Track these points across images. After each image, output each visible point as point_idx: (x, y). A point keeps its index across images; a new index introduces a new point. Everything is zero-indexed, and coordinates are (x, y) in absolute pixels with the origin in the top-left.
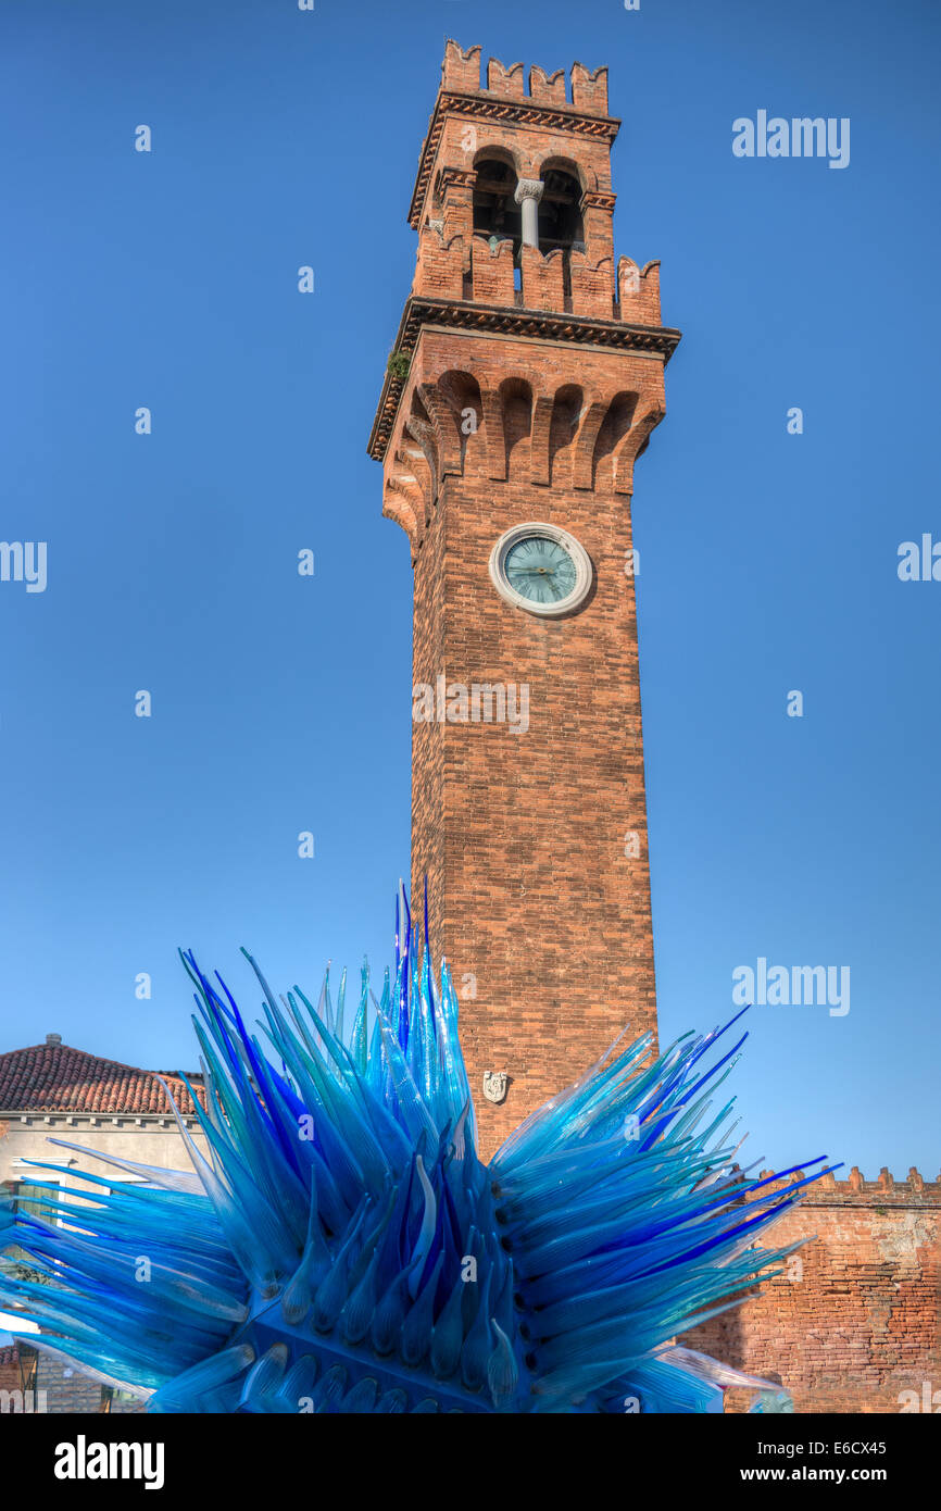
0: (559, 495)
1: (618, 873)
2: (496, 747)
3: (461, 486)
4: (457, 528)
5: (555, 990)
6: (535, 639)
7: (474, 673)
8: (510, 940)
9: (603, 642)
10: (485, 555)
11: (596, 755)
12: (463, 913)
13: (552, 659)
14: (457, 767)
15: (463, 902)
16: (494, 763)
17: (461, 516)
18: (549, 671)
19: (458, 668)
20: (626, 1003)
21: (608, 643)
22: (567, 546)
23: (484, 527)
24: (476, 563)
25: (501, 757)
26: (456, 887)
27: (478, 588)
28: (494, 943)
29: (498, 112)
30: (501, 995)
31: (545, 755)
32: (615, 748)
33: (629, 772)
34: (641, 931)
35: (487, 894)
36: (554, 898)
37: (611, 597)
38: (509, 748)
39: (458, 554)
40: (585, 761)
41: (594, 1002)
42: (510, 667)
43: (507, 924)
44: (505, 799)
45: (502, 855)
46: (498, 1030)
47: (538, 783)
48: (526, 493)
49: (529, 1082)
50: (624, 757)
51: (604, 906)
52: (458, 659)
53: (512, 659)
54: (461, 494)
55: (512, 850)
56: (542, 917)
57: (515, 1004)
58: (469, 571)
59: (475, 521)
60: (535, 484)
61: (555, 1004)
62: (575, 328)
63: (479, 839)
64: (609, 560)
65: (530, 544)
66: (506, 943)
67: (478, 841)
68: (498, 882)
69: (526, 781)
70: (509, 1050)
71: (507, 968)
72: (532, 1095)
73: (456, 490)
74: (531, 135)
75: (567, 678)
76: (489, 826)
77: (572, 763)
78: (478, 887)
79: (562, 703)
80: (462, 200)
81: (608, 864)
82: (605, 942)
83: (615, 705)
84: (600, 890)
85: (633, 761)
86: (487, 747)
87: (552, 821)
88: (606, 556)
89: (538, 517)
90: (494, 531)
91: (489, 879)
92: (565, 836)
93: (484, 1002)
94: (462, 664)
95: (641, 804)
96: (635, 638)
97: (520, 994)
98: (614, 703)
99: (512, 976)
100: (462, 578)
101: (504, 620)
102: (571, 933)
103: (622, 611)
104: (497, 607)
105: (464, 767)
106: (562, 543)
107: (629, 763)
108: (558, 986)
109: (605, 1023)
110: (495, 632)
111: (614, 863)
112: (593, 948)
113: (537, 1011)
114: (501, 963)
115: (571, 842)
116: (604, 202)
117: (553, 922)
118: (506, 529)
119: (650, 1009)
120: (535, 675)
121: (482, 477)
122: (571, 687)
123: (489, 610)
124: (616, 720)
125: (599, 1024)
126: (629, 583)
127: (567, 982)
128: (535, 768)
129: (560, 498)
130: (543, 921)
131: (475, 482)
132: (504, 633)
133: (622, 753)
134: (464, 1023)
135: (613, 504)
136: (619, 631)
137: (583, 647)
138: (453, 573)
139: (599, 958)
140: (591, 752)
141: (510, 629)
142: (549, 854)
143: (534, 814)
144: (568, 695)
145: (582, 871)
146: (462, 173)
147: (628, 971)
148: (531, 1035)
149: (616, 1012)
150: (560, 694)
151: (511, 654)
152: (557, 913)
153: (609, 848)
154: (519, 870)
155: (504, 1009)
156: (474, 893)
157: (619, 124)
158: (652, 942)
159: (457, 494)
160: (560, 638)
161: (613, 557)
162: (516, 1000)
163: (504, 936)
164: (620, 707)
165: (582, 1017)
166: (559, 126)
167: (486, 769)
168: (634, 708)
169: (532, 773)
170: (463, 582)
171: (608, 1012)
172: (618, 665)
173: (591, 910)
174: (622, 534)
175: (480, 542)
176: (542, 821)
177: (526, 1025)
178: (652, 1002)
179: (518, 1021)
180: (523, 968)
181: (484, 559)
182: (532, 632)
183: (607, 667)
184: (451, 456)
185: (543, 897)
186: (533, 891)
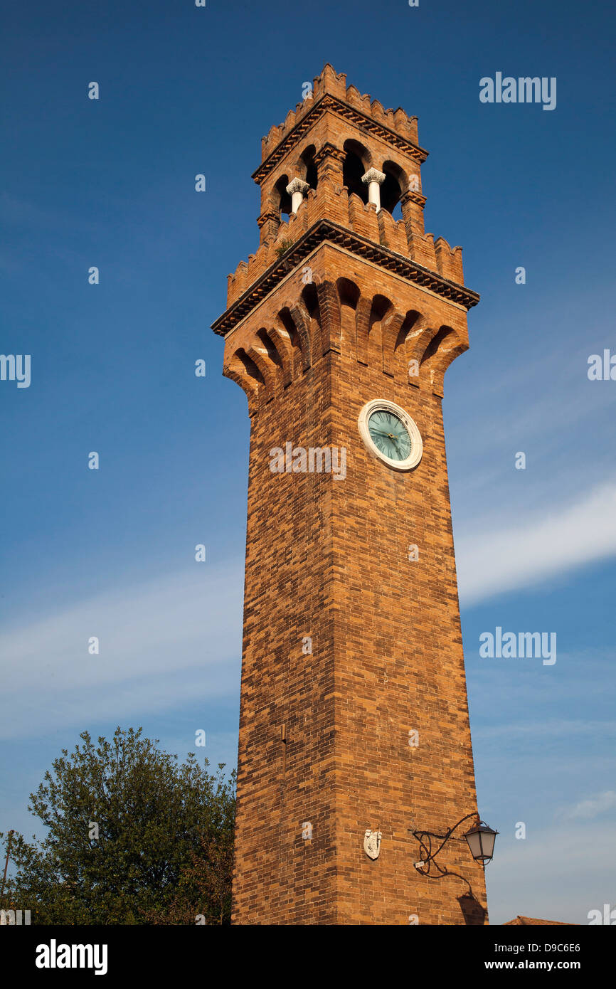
0: (400, 385)
1: (446, 675)
2: (366, 560)
3: (340, 361)
4: (339, 392)
5: (409, 764)
6: (388, 484)
7: (350, 500)
8: (379, 717)
9: (430, 498)
10: (356, 415)
11: (429, 581)
12: (347, 689)
13: (399, 502)
14: (340, 570)
15: (347, 681)
16: (364, 571)
17: (340, 382)
18: (397, 511)
19: (340, 494)
20: (455, 783)
21: (432, 499)
22: (406, 422)
23: (354, 394)
24: (350, 419)
25: (369, 568)
26: (341, 667)
27: (352, 438)
28: (368, 718)
29: (358, 120)
30: (374, 762)
31: (397, 574)
32: (440, 578)
33: (450, 598)
34: (463, 725)
35: (362, 676)
36: (407, 688)
37: (433, 467)
38: (375, 563)
39: (339, 409)
40: (422, 583)
41: (435, 779)
42: (372, 501)
43: (377, 704)
44: (373, 602)
45: (372, 647)
46: (373, 794)
47: (393, 594)
48: (379, 378)
49: (395, 843)
50: (446, 586)
51: (438, 700)
52: (340, 487)
53: (374, 496)
54: (340, 367)
55: (378, 644)
56: (399, 702)
57: (383, 773)
58: (346, 423)
59: (349, 389)
60: (384, 373)
61: (411, 778)
62: (419, 273)
63: (356, 631)
64: (431, 440)
65: (382, 414)
66: (376, 719)
67: (356, 632)
68: (369, 668)
69: (385, 591)
70: (380, 812)
71: (377, 741)
72: (398, 854)
73: (337, 363)
74: (376, 142)
75: (409, 518)
76: (363, 622)
77: (413, 583)
78: (356, 670)
79: (406, 536)
80: (336, 168)
81: (439, 667)
82: (442, 730)
83: (439, 546)
84: (436, 687)
85: (450, 590)
86: (360, 558)
87: (403, 626)
88: (429, 437)
89: (388, 398)
90: (362, 399)
91: (364, 665)
92: (412, 639)
93: (363, 768)
94: (342, 491)
95: (457, 624)
96: (448, 499)
97: (386, 765)
98: (438, 544)
99: (383, 748)
100: (342, 428)
101: (368, 465)
102: (418, 718)
103: (439, 479)
104: (363, 455)
105: (344, 571)
106: (403, 420)
107: (449, 591)
108: (411, 761)
109: (443, 798)
110: (364, 473)
111: (444, 667)
112: (433, 733)
113: (400, 781)
114: (373, 736)
115: (415, 646)
116: (419, 200)
117: (406, 707)
118: (368, 400)
119: (472, 791)
120: (389, 511)
121: (352, 358)
122: (411, 525)
123: (358, 456)
124: (440, 557)
125: (440, 798)
126: (443, 459)
127: (417, 759)
128: (391, 582)
129: (400, 388)
130: (399, 705)
131: (349, 361)
132: (368, 475)
133: (444, 583)
134: (349, 784)
135: (432, 402)
136: (439, 492)
137: (418, 498)
138: (335, 422)
139: (437, 742)
140: (427, 578)
141: (372, 473)
142: (402, 651)
143: (391, 618)
144: (409, 530)
145: (423, 669)
146: (337, 150)
147: (456, 756)
148: (395, 802)
149: (449, 790)
150: (404, 529)
151: (374, 492)
152: (409, 701)
153: (440, 654)
154: (384, 661)
155: (376, 776)
156: (354, 674)
157: (427, 154)
158: (470, 734)
159: (337, 366)
160: (404, 488)
161: (433, 438)
162: (384, 769)
163: (374, 713)
164: (442, 548)
165: (428, 791)
166: (392, 143)
167: (360, 576)
168: (450, 551)
169: (389, 585)
170: (342, 431)
171: (445, 789)
172: (439, 517)
173: (430, 701)
174: (438, 423)
175: (352, 404)
176: (397, 624)
177: (391, 792)
178: (473, 785)
179: (386, 788)
180: (388, 743)
181: (355, 418)
182: (386, 479)
183: (433, 517)
184: (334, 338)
185: (400, 686)
186: (393, 680)
